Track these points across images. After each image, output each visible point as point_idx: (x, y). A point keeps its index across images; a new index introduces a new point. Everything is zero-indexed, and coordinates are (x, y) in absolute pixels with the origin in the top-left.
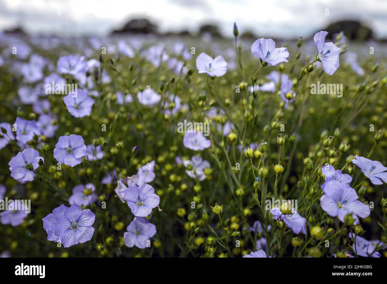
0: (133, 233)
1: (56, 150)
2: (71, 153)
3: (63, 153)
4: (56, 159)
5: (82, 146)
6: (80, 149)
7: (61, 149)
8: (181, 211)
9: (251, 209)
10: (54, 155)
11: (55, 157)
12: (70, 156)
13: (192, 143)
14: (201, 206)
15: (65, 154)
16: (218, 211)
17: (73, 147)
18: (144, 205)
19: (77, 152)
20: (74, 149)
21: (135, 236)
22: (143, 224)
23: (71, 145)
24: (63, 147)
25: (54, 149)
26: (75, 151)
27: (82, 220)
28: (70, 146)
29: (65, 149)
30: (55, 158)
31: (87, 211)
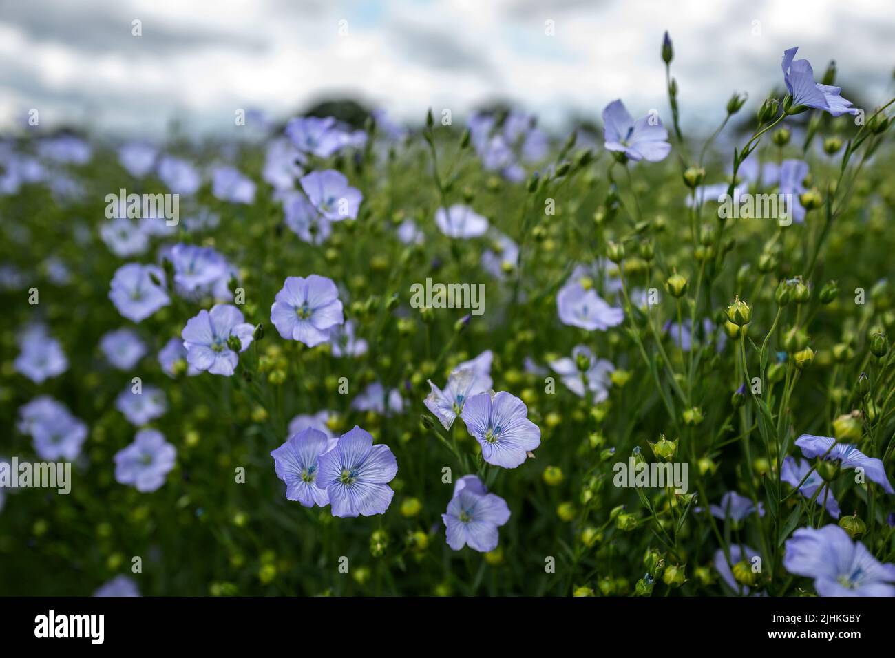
0: (456, 517)
1: (276, 307)
2: (307, 318)
3: (291, 316)
4: (277, 327)
5: (332, 302)
6: (327, 310)
7: (287, 306)
8: (552, 473)
9: (715, 460)
10: (271, 317)
11: (274, 322)
12: (305, 324)
13: (577, 315)
14: (611, 452)
15: (293, 319)
16: (669, 452)
17: (312, 305)
18: (501, 442)
19: (322, 316)
20: (314, 310)
21: (462, 524)
22: (477, 497)
23: (308, 300)
24: (292, 303)
25: (272, 303)
26: (318, 313)
27: (367, 467)
28: (306, 303)
29: (296, 308)
30: (274, 326)
31: (382, 448)
